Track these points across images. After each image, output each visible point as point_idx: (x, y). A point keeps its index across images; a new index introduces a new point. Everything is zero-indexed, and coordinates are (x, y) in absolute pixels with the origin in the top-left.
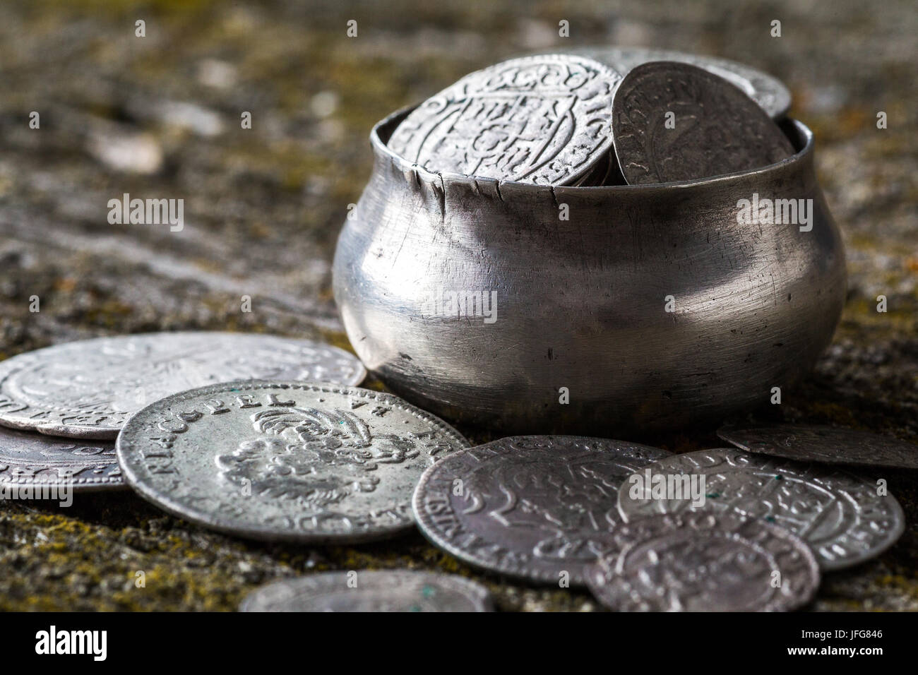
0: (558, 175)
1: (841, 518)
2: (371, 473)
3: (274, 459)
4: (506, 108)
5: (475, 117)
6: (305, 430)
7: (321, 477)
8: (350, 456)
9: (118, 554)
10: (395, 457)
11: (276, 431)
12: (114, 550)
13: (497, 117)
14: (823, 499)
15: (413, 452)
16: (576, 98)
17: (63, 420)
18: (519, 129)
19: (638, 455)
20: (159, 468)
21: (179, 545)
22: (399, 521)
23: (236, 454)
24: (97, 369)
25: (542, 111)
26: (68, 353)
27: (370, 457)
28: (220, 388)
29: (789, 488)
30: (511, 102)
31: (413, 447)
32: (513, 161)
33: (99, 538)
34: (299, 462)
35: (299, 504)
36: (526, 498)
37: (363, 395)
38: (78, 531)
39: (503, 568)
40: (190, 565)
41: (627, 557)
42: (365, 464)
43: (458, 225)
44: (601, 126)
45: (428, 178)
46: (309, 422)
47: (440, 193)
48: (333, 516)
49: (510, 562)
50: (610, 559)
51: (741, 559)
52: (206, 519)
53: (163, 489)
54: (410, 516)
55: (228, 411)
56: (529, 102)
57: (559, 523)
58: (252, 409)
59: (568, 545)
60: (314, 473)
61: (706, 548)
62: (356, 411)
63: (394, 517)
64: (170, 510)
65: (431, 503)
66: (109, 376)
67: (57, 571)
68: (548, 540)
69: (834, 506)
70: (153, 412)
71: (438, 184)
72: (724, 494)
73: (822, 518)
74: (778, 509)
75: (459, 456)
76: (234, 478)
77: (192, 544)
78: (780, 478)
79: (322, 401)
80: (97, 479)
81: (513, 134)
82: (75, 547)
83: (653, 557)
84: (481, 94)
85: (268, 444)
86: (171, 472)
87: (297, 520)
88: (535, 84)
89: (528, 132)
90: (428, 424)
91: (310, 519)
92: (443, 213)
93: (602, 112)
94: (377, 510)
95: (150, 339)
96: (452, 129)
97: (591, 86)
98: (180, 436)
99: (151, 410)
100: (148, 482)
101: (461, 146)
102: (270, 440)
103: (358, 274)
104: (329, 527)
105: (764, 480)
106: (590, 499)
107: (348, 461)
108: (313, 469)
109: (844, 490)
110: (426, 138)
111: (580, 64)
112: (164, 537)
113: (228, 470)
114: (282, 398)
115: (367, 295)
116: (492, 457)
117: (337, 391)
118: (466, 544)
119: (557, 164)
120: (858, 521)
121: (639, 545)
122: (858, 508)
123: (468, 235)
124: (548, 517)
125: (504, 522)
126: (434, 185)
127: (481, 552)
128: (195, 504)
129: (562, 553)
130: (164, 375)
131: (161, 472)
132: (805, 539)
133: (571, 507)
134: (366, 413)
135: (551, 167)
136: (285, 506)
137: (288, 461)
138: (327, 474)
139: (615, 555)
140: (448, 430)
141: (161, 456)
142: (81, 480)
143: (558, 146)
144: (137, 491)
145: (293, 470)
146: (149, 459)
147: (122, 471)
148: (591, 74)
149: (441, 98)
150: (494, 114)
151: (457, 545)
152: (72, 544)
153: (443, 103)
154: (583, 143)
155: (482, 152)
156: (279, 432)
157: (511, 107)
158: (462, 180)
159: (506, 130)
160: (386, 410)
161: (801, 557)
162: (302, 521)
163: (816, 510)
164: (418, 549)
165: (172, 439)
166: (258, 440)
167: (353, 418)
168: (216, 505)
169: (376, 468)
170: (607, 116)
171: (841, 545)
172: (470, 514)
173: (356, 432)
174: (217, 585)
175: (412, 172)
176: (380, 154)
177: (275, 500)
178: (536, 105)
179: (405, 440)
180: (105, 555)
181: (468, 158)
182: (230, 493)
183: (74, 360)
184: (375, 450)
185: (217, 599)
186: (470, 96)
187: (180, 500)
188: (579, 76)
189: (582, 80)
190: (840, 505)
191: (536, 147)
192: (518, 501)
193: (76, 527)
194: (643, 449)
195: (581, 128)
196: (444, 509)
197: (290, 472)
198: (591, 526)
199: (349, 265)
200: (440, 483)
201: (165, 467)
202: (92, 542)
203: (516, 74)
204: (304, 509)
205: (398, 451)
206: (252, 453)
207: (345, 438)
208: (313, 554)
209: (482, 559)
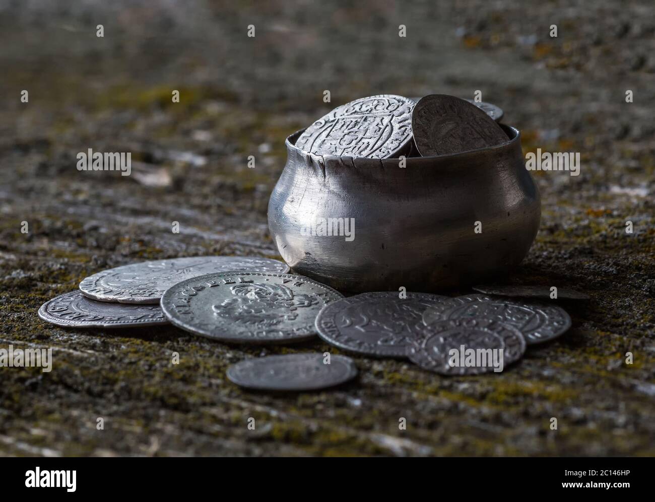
0: (384, 154)
1: (538, 321)
2: (294, 311)
3: (243, 306)
4: (357, 123)
5: (340, 129)
6: (259, 293)
7: (267, 314)
8: (283, 304)
9: (164, 353)
10: (306, 304)
11: (243, 294)
12: (161, 351)
13: (351, 128)
14: (529, 314)
15: (315, 302)
16: (393, 116)
17: (131, 295)
18: (363, 133)
19: (433, 299)
20: (183, 311)
21: (194, 348)
22: (308, 332)
23: (223, 304)
24: (147, 274)
25: (376, 123)
26: (130, 268)
27: (293, 304)
28: (214, 275)
29: (510, 310)
30: (359, 120)
31: (316, 299)
32: (361, 149)
33: (153, 346)
34: (256, 307)
35: (256, 326)
36: (374, 319)
37: (289, 277)
38: (142, 344)
39: (362, 350)
40: (201, 356)
41: (428, 340)
42: (290, 308)
43: (332, 183)
44: (406, 129)
45: (316, 158)
46: (261, 290)
47: (322, 166)
48: (273, 331)
49: (365, 347)
50: (419, 341)
51: (487, 340)
52: (208, 334)
53: (186, 321)
54: (314, 330)
55: (218, 285)
56: (369, 119)
57: (391, 330)
58: (230, 284)
59: (395, 339)
60: (264, 312)
61: (469, 335)
62: (285, 284)
63: (305, 331)
64: (190, 330)
65: (324, 323)
66: (153, 276)
67: (133, 360)
68: (385, 338)
69: (534, 316)
70: (179, 287)
71: (321, 161)
72: (477, 314)
73: (528, 322)
74: (505, 319)
75: (339, 302)
76: (222, 315)
77: (202, 348)
78: (506, 306)
79: (267, 280)
80: (151, 320)
81: (360, 136)
82: (141, 350)
83: (442, 340)
84: (343, 117)
85: (239, 300)
86: (190, 313)
87: (255, 333)
88: (372, 110)
89: (368, 134)
90: (323, 289)
91: (262, 332)
92: (325, 176)
93: (407, 122)
94: (297, 328)
95: (173, 261)
96: (328, 135)
97: (401, 109)
98: (194, 297)
99: (178, 286)
100: (178, 318)
101: (333, 143)
102: (240, 298)
103: (281, 213)
104: (272, 336)
105: (497, 307)
106: (407, 319)
107: (281, 307)
108: (263, 310)
109: (539, 309)
110: (314, 141)
111: (395, 99)
112: (187, 345)
113: (219, 312)
114: (247, 279)
115: (286, 223)
116: (357, 302)
117: (275, 276)
118: (343, 340)
119: (383, 149)
120: (547, 322)
121: (435, 334)
122: (547, 317)
123: (338, 186)
124: (385, 327)
125: (363, 330)
126: (319, 162)
127: (351, 343)
128: (202, 327)
129: (392, 343)
130: (182, 274)
131: (184, 313)
132: (521, 330)
133: (398, 323)
134: (291, 285)
135: (380, 151)
136: (249, 327)
137: (250, 307)
138: (271, 312)
139: (422, 340)
140: (334, 292)
141: (184, 306)
142: (142, 320)
143: (384, 140)
144: (172, 323)
145: (253, 311)
146: (178, 308)
147: (164, 313)
148: (401, 103)
149: (322, 120)
150: (350, 127)
151: (338, 341)
152: (140, 349)
153: (323, 122)
154: (397, 138)
155: (344, 145)
156: (245, 294)
157: (359, 122)
158: (334, 158)
159: (357, 134)
160: (301, 284)
161: (518, 339)
162: (258, 333)
163: (526, 319)
164: (318, 346)
165: (189, 299)
166: (234, 298)
167: (284, 287)
168: (213, 327)
169: (296, 309)
170: (409, 124)
171: (539, 333)
172: (346, 327)
173: (285, 293)
174: (216, 364)
175: (308, 156)
176: (290, 149)
177: (244, 325)
178: (372, 121)
179: (311, 297)
180: (157, 353)
181: (337, 149)
182: (220, 322)
183: (134, 271)
184: (296, 301)
185: (216, 369)
186: (337, 118)
187: (195, 326)
188: (394, 104)
189: (396, 107)
190: (538, 316)
191: (372, 142)
192: (370, 321)
193: (141, 342)
194: (436, 296)
195: (396, 130)
196: (332, 325)
197: (251, 312)
198: (408, 331)
199: (276, 209)
200: (330, 314)
201: (186, 311)
202: (150, 348)
203: (361, 106)
204: (259, 328)
205: (307, 302)
206: (231, 304)
207: (280, 296)
208: (264, 349)
209: (352, 347)
